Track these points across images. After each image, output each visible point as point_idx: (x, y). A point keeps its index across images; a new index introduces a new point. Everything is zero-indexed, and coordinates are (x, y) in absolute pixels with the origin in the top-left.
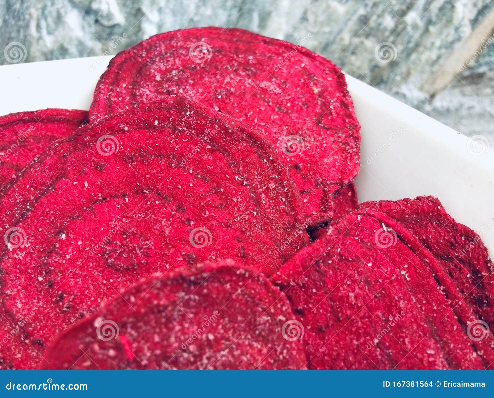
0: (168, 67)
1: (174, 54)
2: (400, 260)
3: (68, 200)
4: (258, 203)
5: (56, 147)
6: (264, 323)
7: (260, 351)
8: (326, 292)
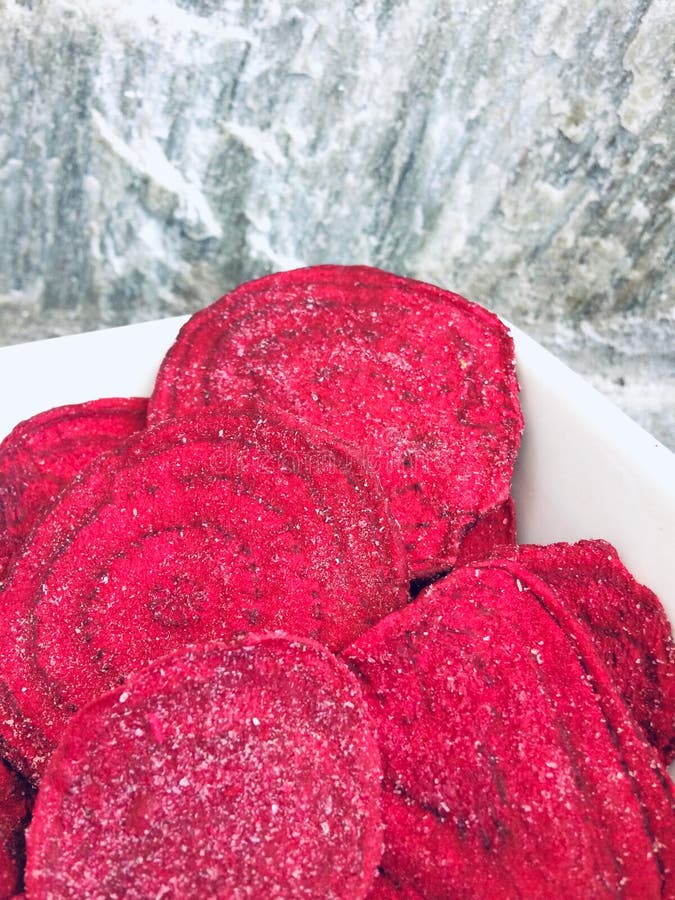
0: (256, 335)
1: (266, 313)
2: (535, 634)
3: (113, 532)
4: (344, 546)
5: (102, 462)
6: (327, 710)
7: (319, 744)
8: (417, 674)
